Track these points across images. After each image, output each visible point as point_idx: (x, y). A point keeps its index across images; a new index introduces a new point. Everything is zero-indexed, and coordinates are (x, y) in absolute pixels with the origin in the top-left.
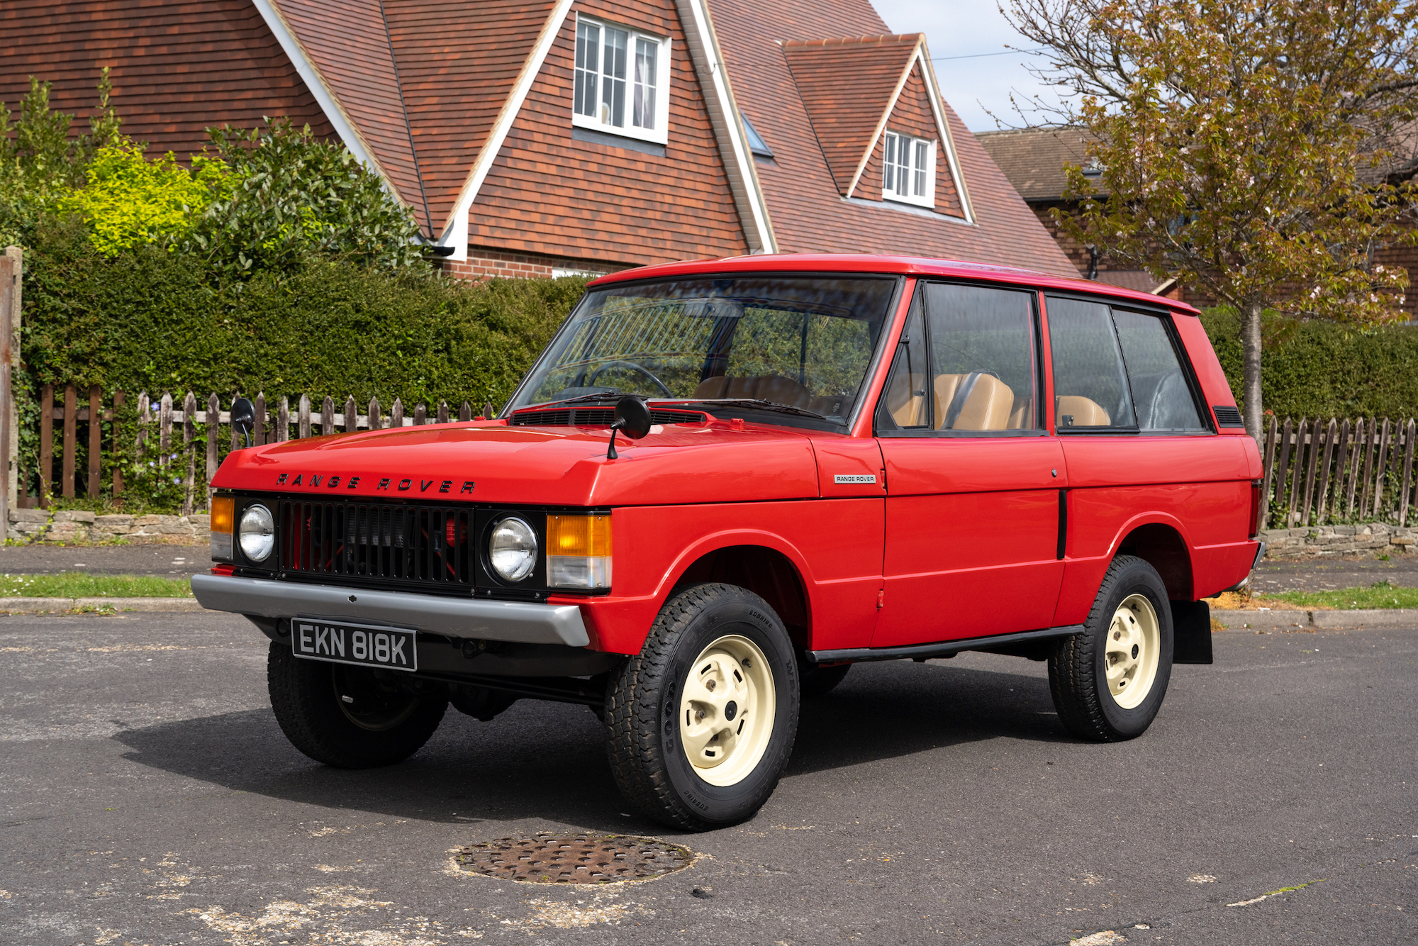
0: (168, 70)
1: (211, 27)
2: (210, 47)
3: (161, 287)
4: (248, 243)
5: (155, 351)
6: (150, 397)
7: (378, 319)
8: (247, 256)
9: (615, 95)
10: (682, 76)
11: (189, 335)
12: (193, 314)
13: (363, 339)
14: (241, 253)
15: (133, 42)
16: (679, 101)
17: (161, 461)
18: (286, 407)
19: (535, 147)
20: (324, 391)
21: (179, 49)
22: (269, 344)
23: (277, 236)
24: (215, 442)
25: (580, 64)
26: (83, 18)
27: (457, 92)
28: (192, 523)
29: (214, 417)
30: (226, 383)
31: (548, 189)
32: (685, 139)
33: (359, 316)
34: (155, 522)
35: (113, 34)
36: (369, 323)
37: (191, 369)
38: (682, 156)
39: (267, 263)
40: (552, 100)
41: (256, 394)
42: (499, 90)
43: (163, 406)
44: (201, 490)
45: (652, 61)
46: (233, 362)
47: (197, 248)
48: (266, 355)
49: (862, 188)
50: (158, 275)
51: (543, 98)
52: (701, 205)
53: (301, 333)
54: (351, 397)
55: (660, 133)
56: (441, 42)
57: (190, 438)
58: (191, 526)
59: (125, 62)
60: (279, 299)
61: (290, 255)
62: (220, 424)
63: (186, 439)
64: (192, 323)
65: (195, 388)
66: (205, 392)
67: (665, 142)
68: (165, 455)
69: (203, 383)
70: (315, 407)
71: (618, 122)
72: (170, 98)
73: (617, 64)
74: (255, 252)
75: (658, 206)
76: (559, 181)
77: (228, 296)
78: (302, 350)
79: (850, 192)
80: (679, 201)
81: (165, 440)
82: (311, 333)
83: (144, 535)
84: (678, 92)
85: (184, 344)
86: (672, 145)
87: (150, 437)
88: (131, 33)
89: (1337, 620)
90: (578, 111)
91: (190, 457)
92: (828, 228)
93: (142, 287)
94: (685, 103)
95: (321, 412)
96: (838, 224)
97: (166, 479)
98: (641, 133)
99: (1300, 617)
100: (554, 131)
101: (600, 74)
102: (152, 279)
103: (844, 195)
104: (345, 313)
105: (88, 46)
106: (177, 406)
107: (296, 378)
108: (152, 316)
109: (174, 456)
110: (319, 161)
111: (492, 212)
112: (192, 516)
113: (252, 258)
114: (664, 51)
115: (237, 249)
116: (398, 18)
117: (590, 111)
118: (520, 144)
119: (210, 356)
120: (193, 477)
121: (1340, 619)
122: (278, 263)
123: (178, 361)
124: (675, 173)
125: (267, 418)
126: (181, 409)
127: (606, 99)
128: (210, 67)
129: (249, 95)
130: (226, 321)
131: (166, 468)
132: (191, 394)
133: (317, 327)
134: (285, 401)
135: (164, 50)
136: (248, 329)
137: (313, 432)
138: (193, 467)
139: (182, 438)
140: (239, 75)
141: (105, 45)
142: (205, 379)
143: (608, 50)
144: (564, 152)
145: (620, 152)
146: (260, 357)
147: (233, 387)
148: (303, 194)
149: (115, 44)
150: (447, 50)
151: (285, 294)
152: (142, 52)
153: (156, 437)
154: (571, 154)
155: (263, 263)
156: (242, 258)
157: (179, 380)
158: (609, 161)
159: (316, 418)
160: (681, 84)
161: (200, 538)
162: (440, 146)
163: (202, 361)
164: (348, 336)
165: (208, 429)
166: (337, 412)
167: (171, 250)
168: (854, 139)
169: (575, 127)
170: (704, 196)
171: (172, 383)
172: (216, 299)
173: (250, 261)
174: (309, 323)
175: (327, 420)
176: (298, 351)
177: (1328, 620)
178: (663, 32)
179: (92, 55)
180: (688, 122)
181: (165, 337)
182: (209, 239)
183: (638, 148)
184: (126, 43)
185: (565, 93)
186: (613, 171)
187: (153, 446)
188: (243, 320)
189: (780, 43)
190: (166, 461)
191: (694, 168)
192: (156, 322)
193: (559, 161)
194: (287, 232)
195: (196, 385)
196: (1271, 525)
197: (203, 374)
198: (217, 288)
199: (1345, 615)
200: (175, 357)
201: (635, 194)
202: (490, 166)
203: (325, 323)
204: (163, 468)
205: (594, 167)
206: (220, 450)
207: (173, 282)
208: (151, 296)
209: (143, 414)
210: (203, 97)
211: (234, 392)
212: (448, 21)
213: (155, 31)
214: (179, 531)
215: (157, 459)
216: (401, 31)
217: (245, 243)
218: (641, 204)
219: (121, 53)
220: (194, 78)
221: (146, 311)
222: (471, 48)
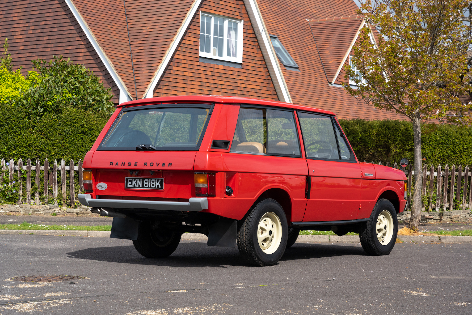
0: (41, 38)
1: (56, 21)
2: (56, 29)
3: (9, 119)
4: (42, 102)
5: (7, 143)
6: (6, 160)
7: (90, 130)
8: (41, 107)
9: (219, 44)
10: (249, 35)
11: (19, 137)
12: (21, 129)
13: (84, 138)
14: (39, 106)
15: (28, 28)
16: (247, 46)
17: (9, 184)
18: (56, 164)
19: (183, 65)
20: (70, 157)
21: (45, 30)
22: (49, 140)
23: (53, 100)
24: (30, 177)
25: (203, 31)
26: (10, 19)
27: (151, 44)
28: (21, 207)
29: (29, 168)
30: (33, 155)
31: (189, 82)
32: (251, 61)
33: (83, 129)
34: (6, 207)
35: (21, 25)
36: (86, 132)
37: (20, 150)
38: (250, 68)
39: (49, 110)
40: (190, 47)
41: (45, 159)
42: (166, 43)
43: (10, 164)
44: (24, 195)
45: (236, 30)
46: (36, 147)
47: (23, 105)
48: (48, 144)
49: (339, 80)
50: (8, 115)
51: (186, 46)
52: (258, 88)
53: (61, 136)
54: (80, 159)
55: (239, 59)
56: (146, 25)
57: (20, 176)
58: (20, 209)
59: (25, 36)
60: (53, 123)
61: (57, 106)
62: (31, 170)
63: (19, 176)
64: (20, 132)
65: (22, 157)
66: (25, 158)
67: (242, 62)
68: (11, 182)
69: (25, 155)
70: (67, 164)
71: (221, 54)
72: (41, 50)
73: (219, 31)
74: (45, 106)
75: (239, 88)
76: (194, 79)
77: (34, 122)
78: (62, 142)
79: (333, 82)
80: (248, 86)
81: (11, 177)
82: (65, 136)
83: (3, 212)
84: (247, 42)
85: (17, 140)
86: (245, 64)
87: (6, 175)
88: (27, 25)
89: (451, 240)
90: (202, 50)
91: (21, 183)
92: (321, 97)
93: (2, 119)
94: (250, 47)
95: (69, 165)
96: (326, 95)
97: (11, 191)
98: (231, 59)
99: (435, 238)
100: (192, 59)
101: (212, 35)
102: (6, 116)
103: (331, 83)
104: (78, 128)
105: (11, 30)
106: (15, 164)
107: (59, 152)
108: (6, 130)
109: (14, 182)
110: (73, 71)
111: (164, 91)
112: (21, 205)
113: (43, 108)
114: (241, 26)
115: (37, 105)
116: (131, 16)
117: (208, 51)
118: (176, 64)
119: (27, 144)
120: (22, 190)
121: (452, 239)
122: (53, 110)
123: (15, 146)
124: (246, 75)
125: (49, 168)
126: (17, 165)
127: (215, 45)
128: (56, 37)
129: (70, 48)
130: (33, 132)
131: (11, 187)
132: (21, 159)
133: (67, 133)
134: (56, 161)
135: (39, 31)
136: (42, 134)
137: (66, 173)
138: (21, 186)
139: (17, 175)
140: (67, 40)
141: (17, 29)
142: (26, 153)
143: (215, 26)
144: (196, 67)
145: (221, 67)
146: (46, 145)
147: (37, 156)
148: (66, 84)
149: (21, 29)
150: (148, 28)
151: (56, 121)
152: (31, 32)
153: (8, 175)
154: (199, 68)
155: (48, 110)
156: (39, 108)
157: (16, 154)
158: (216, 70)
159: (67, 168)
160: (248, 39)
161: (23, 213)
162: (143, 66)
163: (25, 147)
164: (78, 136)
165: (27, 172)
166: (75, 165)
167: (13, 105)
168: (336, 60)
169: (201, 57)
170: (260, 84)
171: (14, 155)
172: (29, 123)
173: (43, 109)
174: (64, 132)
175: (71, 168)
176: (60, 142)
177: (447, 240)
178: (240, 18)
179: (13, 34)
180: (252, 54)
181: (11, 138)
182: (27, 101)
183: (229, 65)
184: (25, 29)
185: (196, 44)
186: (218, 75)
187: (6, 179)
188: (40, 131)
189: (308, 20)
190: (11, 184)
191: (255, 73)
192: (7, 132)
193: (194, 71)
194: (57, 98)
195: (22, 156)
196: (455, 209)
197: (25, 152)
198: (30, 119)
199: (455, 238)
200: (14, 145)
201: (228, 83)
202: (162, 73)
203: (70, 132)
204: (10, 187)
205: (209, 73)
206: (31, 180)
207: (14, 117)
208: (6, 123)
209: (3, 167)
210: (53, 49)
211: (37, 158)
212: (150, 16)
213: (36, 24)
214: (15, 210)
215: (8, 183)
216: (132, 21)
217: (40, 103)
218: (231, 88)
219: (23, 33)
220: (50, 42)
221: (4, 128)
222: (157, 27)
